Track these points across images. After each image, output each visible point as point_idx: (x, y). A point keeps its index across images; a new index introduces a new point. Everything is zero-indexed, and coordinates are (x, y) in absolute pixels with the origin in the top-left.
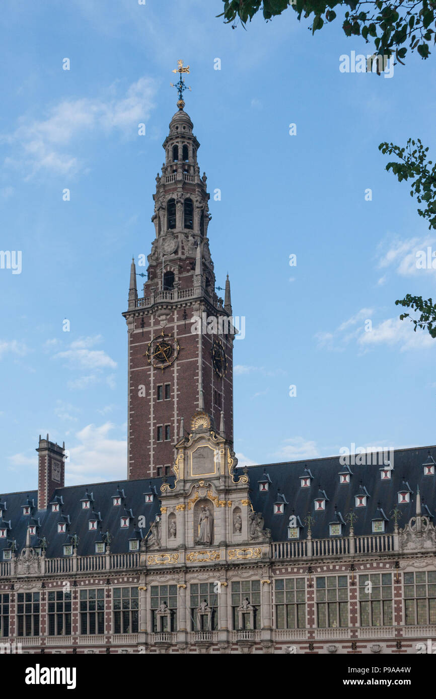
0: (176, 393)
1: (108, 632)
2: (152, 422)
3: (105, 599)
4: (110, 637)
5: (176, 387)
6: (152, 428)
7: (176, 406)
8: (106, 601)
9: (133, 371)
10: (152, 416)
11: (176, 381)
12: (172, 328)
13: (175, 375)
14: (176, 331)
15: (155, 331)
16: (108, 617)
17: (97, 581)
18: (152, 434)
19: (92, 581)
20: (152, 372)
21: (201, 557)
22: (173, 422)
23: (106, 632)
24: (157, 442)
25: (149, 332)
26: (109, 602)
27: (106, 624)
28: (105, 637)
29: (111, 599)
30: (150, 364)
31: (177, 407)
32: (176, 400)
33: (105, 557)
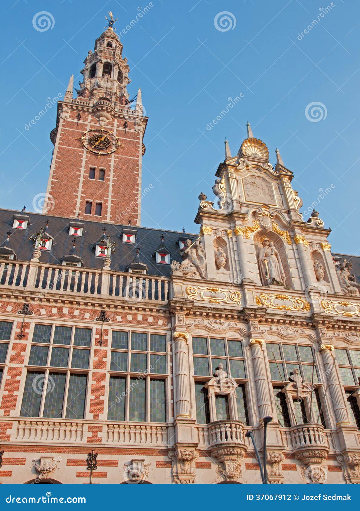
0: (111, 178)
1: (96, 417)
2: (79, 195)
3: (94, 347)
4: (100, 429)
5: (112, 173)
6: (79, 200)
7: (111, 188)
8: (96, 351)
9: (62, 148)
10: (80, 189)
11: (112, 168)
12: (112, 130)
13: (112, 164)
14: (115, 133)
15: (91, 126)
16: (99, 383)
17: (77, 313)
18: (78, 205)
19: (66, 311)
20: (85, 154)
21: (280, 302)
22: (107, 201)
23: (89, 416)
24: (84, 214)
25: (86, 125)
26: (101, 354)
27: (90, 397)
28: (86, 427)
29: (109, 348)
30: (83, 147)
31: (112, 190)
32: (111, 184)
33: (101, 275)
